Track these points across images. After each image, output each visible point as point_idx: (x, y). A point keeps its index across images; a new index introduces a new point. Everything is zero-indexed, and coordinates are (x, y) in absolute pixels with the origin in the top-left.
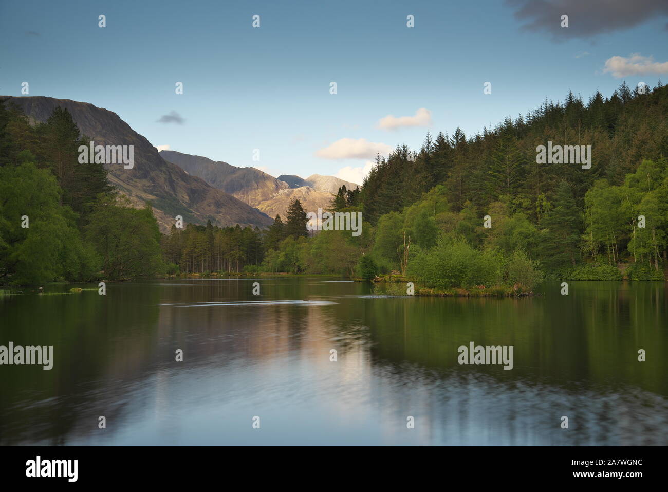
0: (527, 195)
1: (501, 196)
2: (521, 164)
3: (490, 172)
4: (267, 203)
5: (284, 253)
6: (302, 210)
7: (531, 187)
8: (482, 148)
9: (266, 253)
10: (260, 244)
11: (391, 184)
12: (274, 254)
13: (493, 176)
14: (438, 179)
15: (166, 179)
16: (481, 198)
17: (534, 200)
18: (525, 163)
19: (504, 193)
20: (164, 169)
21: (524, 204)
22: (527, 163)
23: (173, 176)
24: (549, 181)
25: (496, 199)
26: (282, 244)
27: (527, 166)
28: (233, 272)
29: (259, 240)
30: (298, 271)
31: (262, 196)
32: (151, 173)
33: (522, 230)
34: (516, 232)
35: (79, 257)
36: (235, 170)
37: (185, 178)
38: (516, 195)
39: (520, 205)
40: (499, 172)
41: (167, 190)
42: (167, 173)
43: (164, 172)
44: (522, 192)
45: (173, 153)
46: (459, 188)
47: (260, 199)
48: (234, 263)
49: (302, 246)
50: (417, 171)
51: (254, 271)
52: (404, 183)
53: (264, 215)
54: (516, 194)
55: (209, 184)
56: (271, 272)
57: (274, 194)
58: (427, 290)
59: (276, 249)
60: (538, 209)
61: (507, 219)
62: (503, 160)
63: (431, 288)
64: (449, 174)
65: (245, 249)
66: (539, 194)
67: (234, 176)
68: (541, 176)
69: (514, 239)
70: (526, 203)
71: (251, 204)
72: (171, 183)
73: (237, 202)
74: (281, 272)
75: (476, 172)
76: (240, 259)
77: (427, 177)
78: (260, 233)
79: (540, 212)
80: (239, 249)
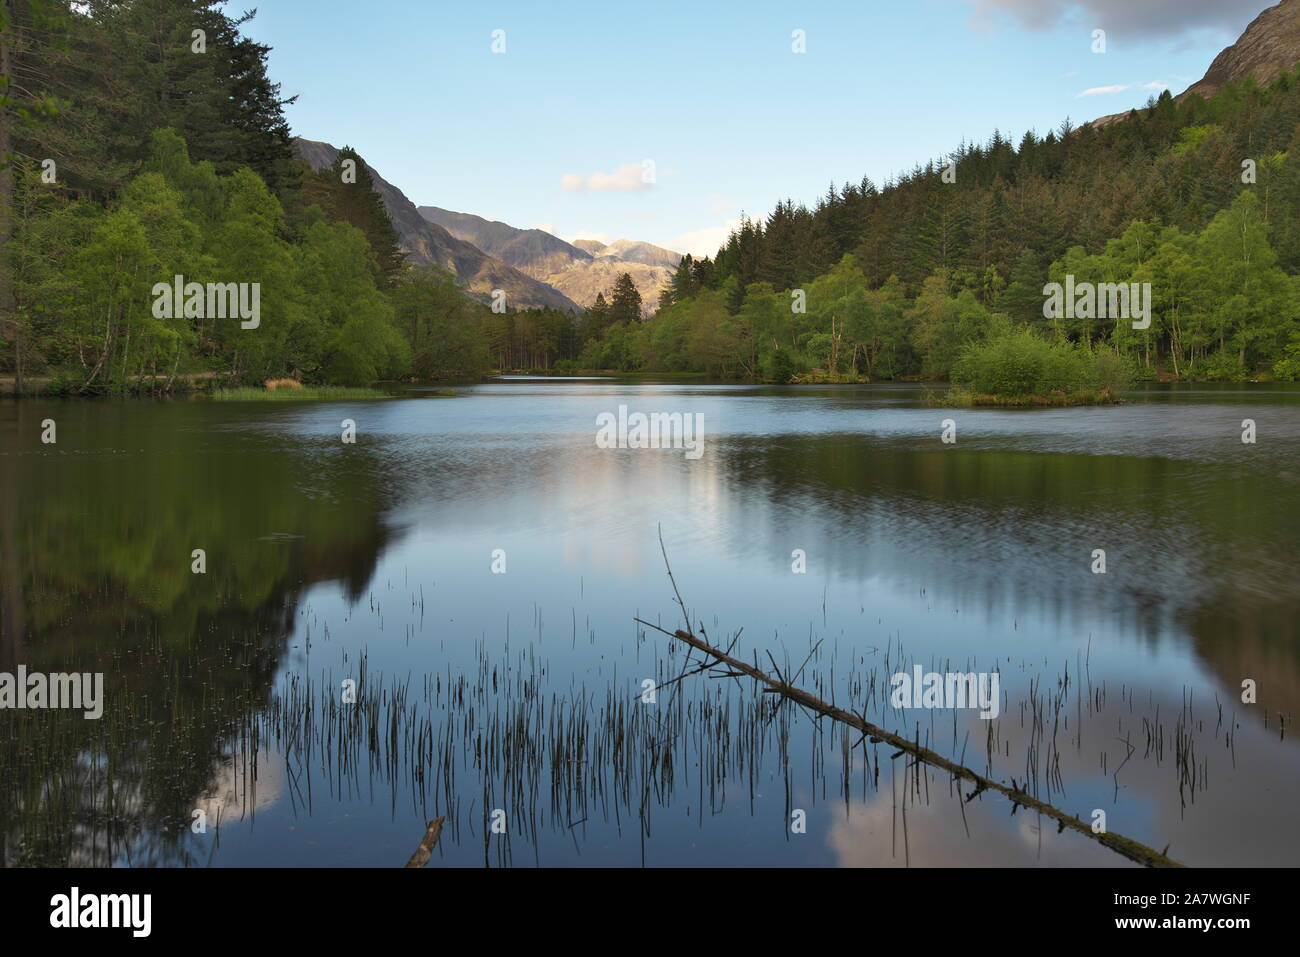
0: (972, 267)
1: (936, 270)
2: (962, 225)
3: (921, 236)
4: (558, 277)
5: (609, 344)
6: (633, 286)
7: (975, 257)
8: (907, 204)
9: (585, 344)
10: (574, 331)
11: (779, 252)
12: (597, 345)
13: (925, 242)
14: (846, 244)
15: (426, 245)
16: (908, 272)
17: (980, 275)
18: (968, 224)
19: (938, 264)
20: (423, 231)
21: (967, 281)
22: (970, 225)
23: (435, 240)
24: (1001, 248)
25: (930, 272)
26: (607, 331)
27: (971, 229)
28: (541, 369)
29: (573, 325)
30: (629, 368)
31: (551, 268)
32: (407, 237)
33: (972, 314)
34: (963, 316)
35: (387, 347)
36: (515, 232)
37: (451, 242)
38: (956, 268)
39: (961, 282)
40: (931, 235)
41: (428, 259)
42: (429, 237)
43: (424, 235)
44: (963, 263)
45: (434, 209)
46: (876, 257)
47: (549, 272)
48: (542, 357)
49: (634, 335)
50: (816, 235)
51: (569, 367)
52: (799, 250)
53: (556, 292)
54: (956, 265)
55: (483, 250)
56: (592, 368)
57: (567, 266)
58: (987, 397)
59: (599, 338)
60: (986, 286)
61: (950, 300)
62: (938, 219)
63: (994, 392)
64: (861, 238)
65: (557, 338)
66: (987, 266)
67: (514, 241)
68: (989, 241)
69: (960, 326)
70: (970, 278)
71: (537, 277)
72: (433, 249)
73: (519, 276)
74: (605, 369)
75: (901, 236)
76: (550, 350)
77: (830, 244)
78: (575, 317)
79: (988, 291)
80: (548, 338)
